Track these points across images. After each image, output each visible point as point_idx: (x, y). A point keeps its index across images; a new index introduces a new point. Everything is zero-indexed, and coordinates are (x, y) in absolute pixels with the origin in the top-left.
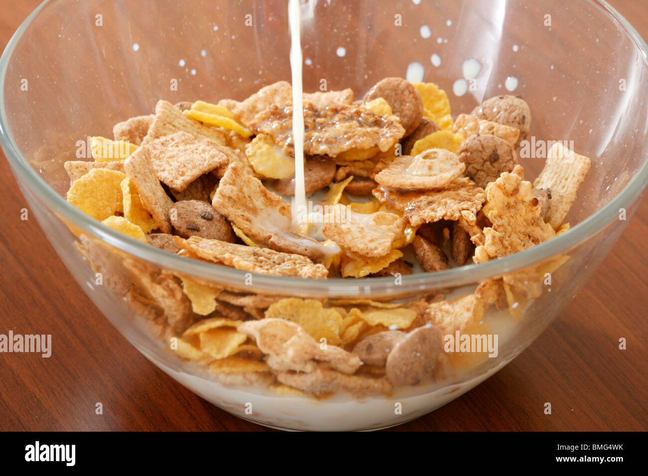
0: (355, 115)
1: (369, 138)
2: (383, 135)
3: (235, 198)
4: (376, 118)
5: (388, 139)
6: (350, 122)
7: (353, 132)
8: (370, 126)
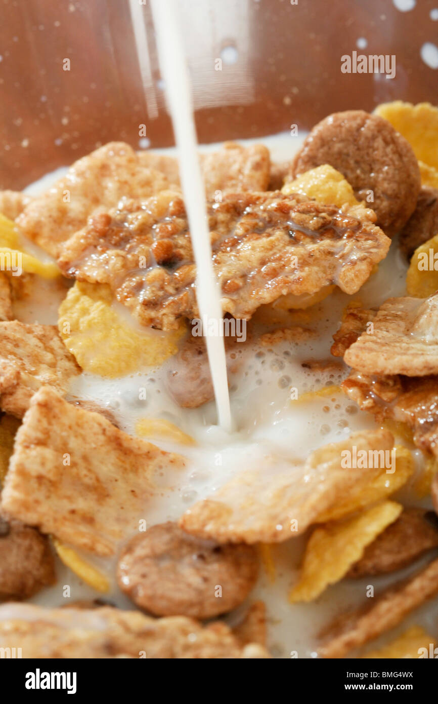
0: (278, 214)
1: (315, 268)
2: (343, 257)
3: (51, 476)
4: (324, 218)
5: (357, 267)
6: (269, 235)
7: (280, 259)
8: (313, 239)
